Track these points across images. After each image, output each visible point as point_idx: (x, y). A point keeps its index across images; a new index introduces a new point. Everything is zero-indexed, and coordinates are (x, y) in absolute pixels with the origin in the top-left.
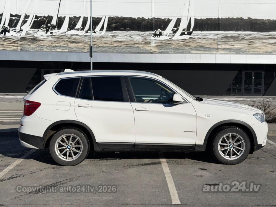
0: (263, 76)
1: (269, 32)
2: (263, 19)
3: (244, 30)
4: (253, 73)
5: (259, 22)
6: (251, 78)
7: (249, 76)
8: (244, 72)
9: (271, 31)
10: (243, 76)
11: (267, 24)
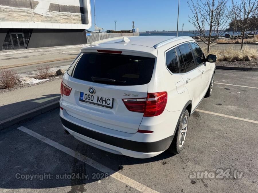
0: (23, 36)
1: (20, 7)
3: (3, 5)
4: (17, 34)
6: (16, 38)
7: (14, 36)
8: (11, 34)
9: (21, 7)
10: (11, 36)
11: (18, 2)
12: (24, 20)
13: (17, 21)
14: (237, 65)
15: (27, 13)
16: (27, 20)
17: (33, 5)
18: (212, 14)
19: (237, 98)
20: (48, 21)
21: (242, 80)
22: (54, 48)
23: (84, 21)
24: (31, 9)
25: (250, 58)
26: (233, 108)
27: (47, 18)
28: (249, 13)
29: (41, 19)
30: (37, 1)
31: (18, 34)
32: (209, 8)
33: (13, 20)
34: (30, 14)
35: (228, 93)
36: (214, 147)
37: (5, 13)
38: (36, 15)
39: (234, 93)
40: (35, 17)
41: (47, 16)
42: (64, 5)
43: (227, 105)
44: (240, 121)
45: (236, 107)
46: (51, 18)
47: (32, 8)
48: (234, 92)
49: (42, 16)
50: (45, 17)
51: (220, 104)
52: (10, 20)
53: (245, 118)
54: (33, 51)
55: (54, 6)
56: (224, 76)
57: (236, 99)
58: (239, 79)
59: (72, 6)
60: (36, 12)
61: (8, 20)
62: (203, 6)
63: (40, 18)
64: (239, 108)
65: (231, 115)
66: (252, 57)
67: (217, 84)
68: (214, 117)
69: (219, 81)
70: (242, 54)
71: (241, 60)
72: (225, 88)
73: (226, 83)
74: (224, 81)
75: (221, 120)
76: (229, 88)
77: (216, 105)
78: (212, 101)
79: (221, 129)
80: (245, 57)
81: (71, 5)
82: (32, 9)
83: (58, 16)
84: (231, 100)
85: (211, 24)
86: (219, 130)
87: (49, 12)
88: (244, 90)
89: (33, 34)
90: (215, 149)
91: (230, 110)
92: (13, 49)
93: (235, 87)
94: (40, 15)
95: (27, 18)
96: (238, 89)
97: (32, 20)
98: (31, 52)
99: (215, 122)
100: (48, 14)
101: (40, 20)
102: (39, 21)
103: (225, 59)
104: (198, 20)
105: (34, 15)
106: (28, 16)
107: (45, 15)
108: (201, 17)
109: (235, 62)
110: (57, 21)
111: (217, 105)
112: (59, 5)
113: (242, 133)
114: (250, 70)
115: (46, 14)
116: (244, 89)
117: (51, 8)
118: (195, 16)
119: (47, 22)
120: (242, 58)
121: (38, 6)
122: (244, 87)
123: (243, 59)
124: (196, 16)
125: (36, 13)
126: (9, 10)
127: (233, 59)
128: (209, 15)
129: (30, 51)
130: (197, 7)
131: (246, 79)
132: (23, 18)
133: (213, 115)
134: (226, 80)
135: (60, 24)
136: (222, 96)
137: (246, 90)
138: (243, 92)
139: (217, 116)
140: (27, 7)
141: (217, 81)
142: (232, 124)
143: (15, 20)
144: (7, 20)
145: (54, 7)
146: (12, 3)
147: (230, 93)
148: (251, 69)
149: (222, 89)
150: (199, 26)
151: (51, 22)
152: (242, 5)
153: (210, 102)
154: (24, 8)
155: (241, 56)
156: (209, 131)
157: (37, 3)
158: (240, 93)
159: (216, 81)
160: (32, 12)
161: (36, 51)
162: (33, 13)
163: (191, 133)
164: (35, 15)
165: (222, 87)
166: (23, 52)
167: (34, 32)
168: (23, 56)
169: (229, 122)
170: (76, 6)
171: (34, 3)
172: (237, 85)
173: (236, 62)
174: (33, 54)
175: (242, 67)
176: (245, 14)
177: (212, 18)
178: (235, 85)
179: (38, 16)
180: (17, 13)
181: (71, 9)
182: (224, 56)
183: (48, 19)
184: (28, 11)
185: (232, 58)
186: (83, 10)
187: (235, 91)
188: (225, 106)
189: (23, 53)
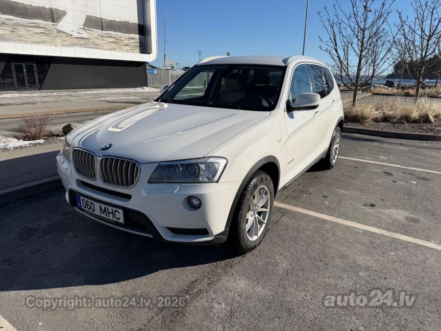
0: (35, 68)
1: (32, 19)
2: (23, 4)
3: (4, 13)
4: (24, 65)
5: (19, 6)
6: (23, 71)
7: (19, 69)
8: (13, 64)
9: (35, 19)
10: (13, 68)
11: (29, 10)
12: (38, 40)
13: (26, 42)
14: (407, 129)
15: (44, 29)
16: (44, 42)
17: (55, 16)
18: (363, 35)
19: (410, 194)
20: (81, 45)
21: (418, 158)
22: (87, 91)
23: (144, 48)
24: (52, 23)
25: (431, 118)
26: (400, 215)
27: (80, 40)
28: (430, 37)
29: (69, 41)
30: (63, 11)
31: (26, 65)
32: (358, 24)
33: (19, 40)
34: (50, 30)
35: (391, 182)
36: (354, 318)
37: (6, 28)
38: (60, 34)
39: (402, 183)
40: (59, 37)
41: (80, 36)
42: (110, 19)
43: (388, 208)
44: (418, 246)
45: (408, 214)
46: (87, 40)
47: (53, 21)
48: (403, 180)
49: (71, 35)
50: (76, 38)
51: (373, 205)
52: (13, 40)
53: (428, 239)
54: (50, 94)
55: (93, 19)
56: (382, 148)
57: (408, 195)
58: (412, 155)
59: (125, 22)
60: (61, 29)
61: (10, 39)
62: (346, 20)
63: (67, 38)
64: (413, 216)
65: (397, 232)
66: (436, 117)
67: (369, 163)
68: (358, 233)
69: (372, 158)
70: (417, 111)
71: (415, 121)
72: (384, 172)
73: (386, 162)
74: (382, 157)
75: (373, 244)
76: (392, 172)
77: (363, 207)
78: (357, 196)
79: (375, 266)
80: (423, 116)
81: (123, 20)
82: (54, 24)
83: (99, 37)
84: (395, 196)
85: (361, 54)
86: (367, 269)
87: (83, 29)
88: (424, 179)
89: (52, 65)
90: (357, 322)
91: (395, 220)
92: (15, 89)
93: (404, 172)
94: (67, 34)
95: (44, 38)
96: (410, 174)
97: (52, 42)
98: (44, 97)
99: (359, 247)
100: (82, 34)
101: (67, 43)
102: (65, 44)
103: (386, 119)
104: (336, 46)
105: (56, 34)
106: (47, 35)
107: (75, 35)
108: (342, 40)
109: (404, 125)
110: (96, 46)
111: (366, 208)
112: (101, 19)
113: (423, 277)
114: (433, 140)
115: (79, 33)
116: (423, 175)
117: (88, 24)
118: (330, 38)
119: (78, 47)
120: (417, 118)
121: (65, 19)
122: (423, 172)
123: (419, 119)
124: (332, 38)
125: (60, 31)
126: (13, 22)
127: (400, 119)
128: (357, 37)
129: (44, 94)
130: (335, 22)
131: (426, 155)
132: (37, 38)
133: (356, 230)
134: (386, 156)
135: (102, 51)
136: (378, 188)
137: (428, 177)
138: (421, 181)
139: (365, 233)
140: (45, 19)
141: (369, 157)
142: (399, 253)
143: (22, 40)
144: (8, 40)
145: (93, 23)
146: (19, 11)
147: (394, 182)
148: (435, 137)
149: (378, 173)
150: (339, 57)
151: (87, 48)
152: (417, 22)
153: (352, 198)
154: (39, 21)
155: (415, 114)
156: (345, 270)
157: (64, 13)
158: (415, 183)
159: (366, 157)
160: (54, 28)
161: (55, 94)
162: (55, 30)
163: (301, 274)
164: (58, 33)
165: (378, 170)
166: (30, 95)
167: (54, 63)
168: (27, 101)
169: (392, 247)
170: (132, 22)
171: (57, 14)
172: (408, 166)
173: (406, 124)
174: (45, 99)
175: (417, 133)
176: (424, 38)
177: (362, 43)
178: (405, 166)
179: (64, 35)
180: (26, 28)
181: (122, 27)
182: (384, 114)
183: (83, 42)
184: (47, 27)
185: (399, 117)
186: (143, 30)
187: (405, 179)
188: (383, 211)
189: (29, 97)
